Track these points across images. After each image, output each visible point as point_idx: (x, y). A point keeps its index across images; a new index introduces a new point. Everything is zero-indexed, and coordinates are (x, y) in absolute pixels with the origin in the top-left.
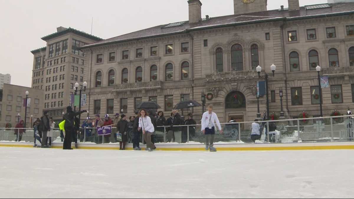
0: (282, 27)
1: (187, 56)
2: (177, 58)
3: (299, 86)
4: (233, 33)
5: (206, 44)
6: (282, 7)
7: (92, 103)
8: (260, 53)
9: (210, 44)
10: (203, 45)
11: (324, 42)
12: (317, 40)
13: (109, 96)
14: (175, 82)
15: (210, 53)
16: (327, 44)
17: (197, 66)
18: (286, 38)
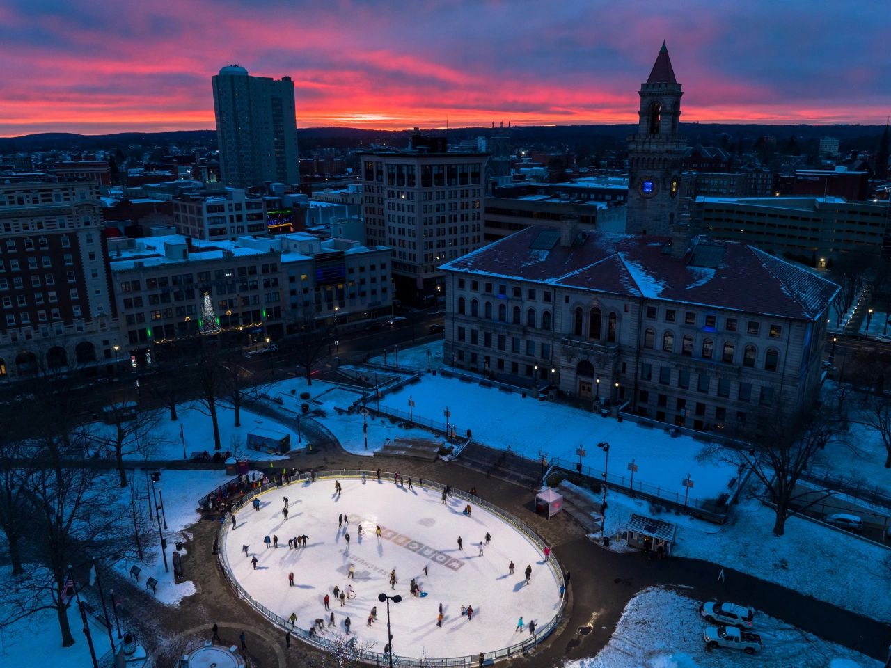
0: (642, 303)
1: (549, 307)
2: (540, 306)
3: (650, 363)
4: (593, 295)
5: (567, 301)
7: (456, 330)
8: (617, 322)
9: (571, 301)
10: (564, 301)
11: (680, 327)
12: (675, 321)
13: (474, 327)
14: (537, 328)
15: (571, 309)
17: (558, 321)
18: (645, 313)
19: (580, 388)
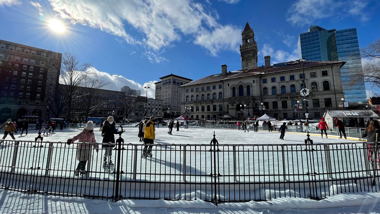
0: (260, 78)
1: (221, 90)
2: (218, 91)
3: (267, 101)
4: (239, 80)
6: (263, 66)
8: (251, 88)
9: (230, 85)
10: (227, 86)
11: (279, 83)
12: (276, 82)
14: (217, 100)
15: (230, 88)
16: (280, 84)
17: (225, 94)
18: (262, 82)
19: (238, 116)
